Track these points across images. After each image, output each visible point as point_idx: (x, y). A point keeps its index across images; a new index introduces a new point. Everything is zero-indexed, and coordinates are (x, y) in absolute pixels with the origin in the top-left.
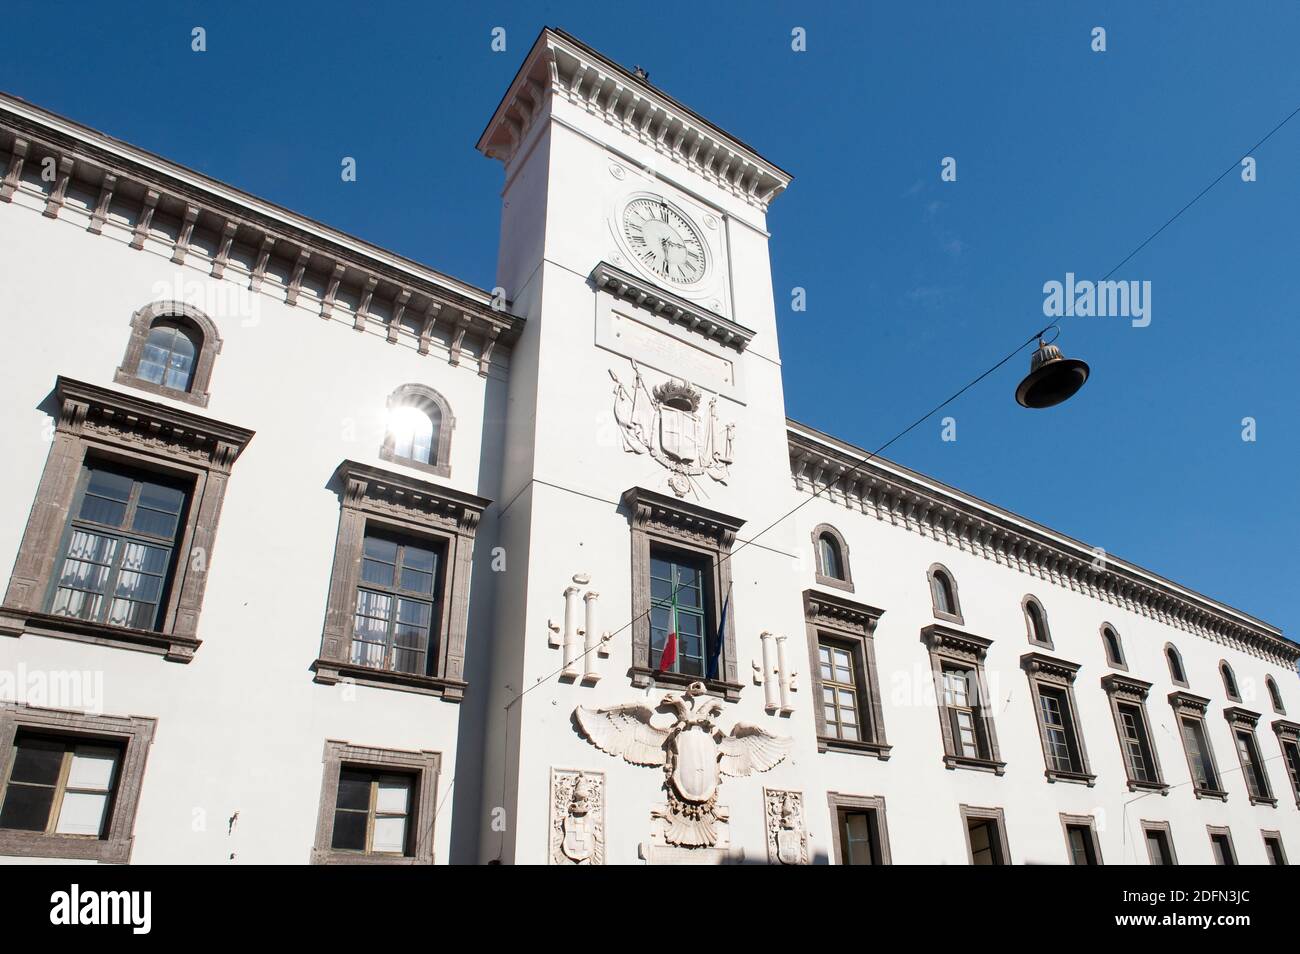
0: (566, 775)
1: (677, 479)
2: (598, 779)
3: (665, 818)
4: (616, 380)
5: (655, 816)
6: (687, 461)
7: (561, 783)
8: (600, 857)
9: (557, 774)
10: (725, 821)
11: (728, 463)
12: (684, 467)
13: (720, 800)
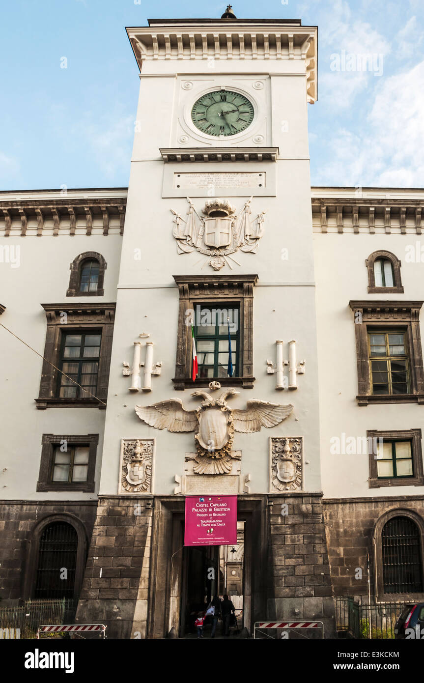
0: (130, 443)
1: (214, 261)
2: (150, 443)
3: (194, 460)
4: (175, 214)
5: (187, 460)
6: (224, 247)
7: (128, 447)
8: (149, 483)
9: (125, 442)
10: (239, 460)
11: (257, 239)
12: (222, 252)
13: (233, 447)
